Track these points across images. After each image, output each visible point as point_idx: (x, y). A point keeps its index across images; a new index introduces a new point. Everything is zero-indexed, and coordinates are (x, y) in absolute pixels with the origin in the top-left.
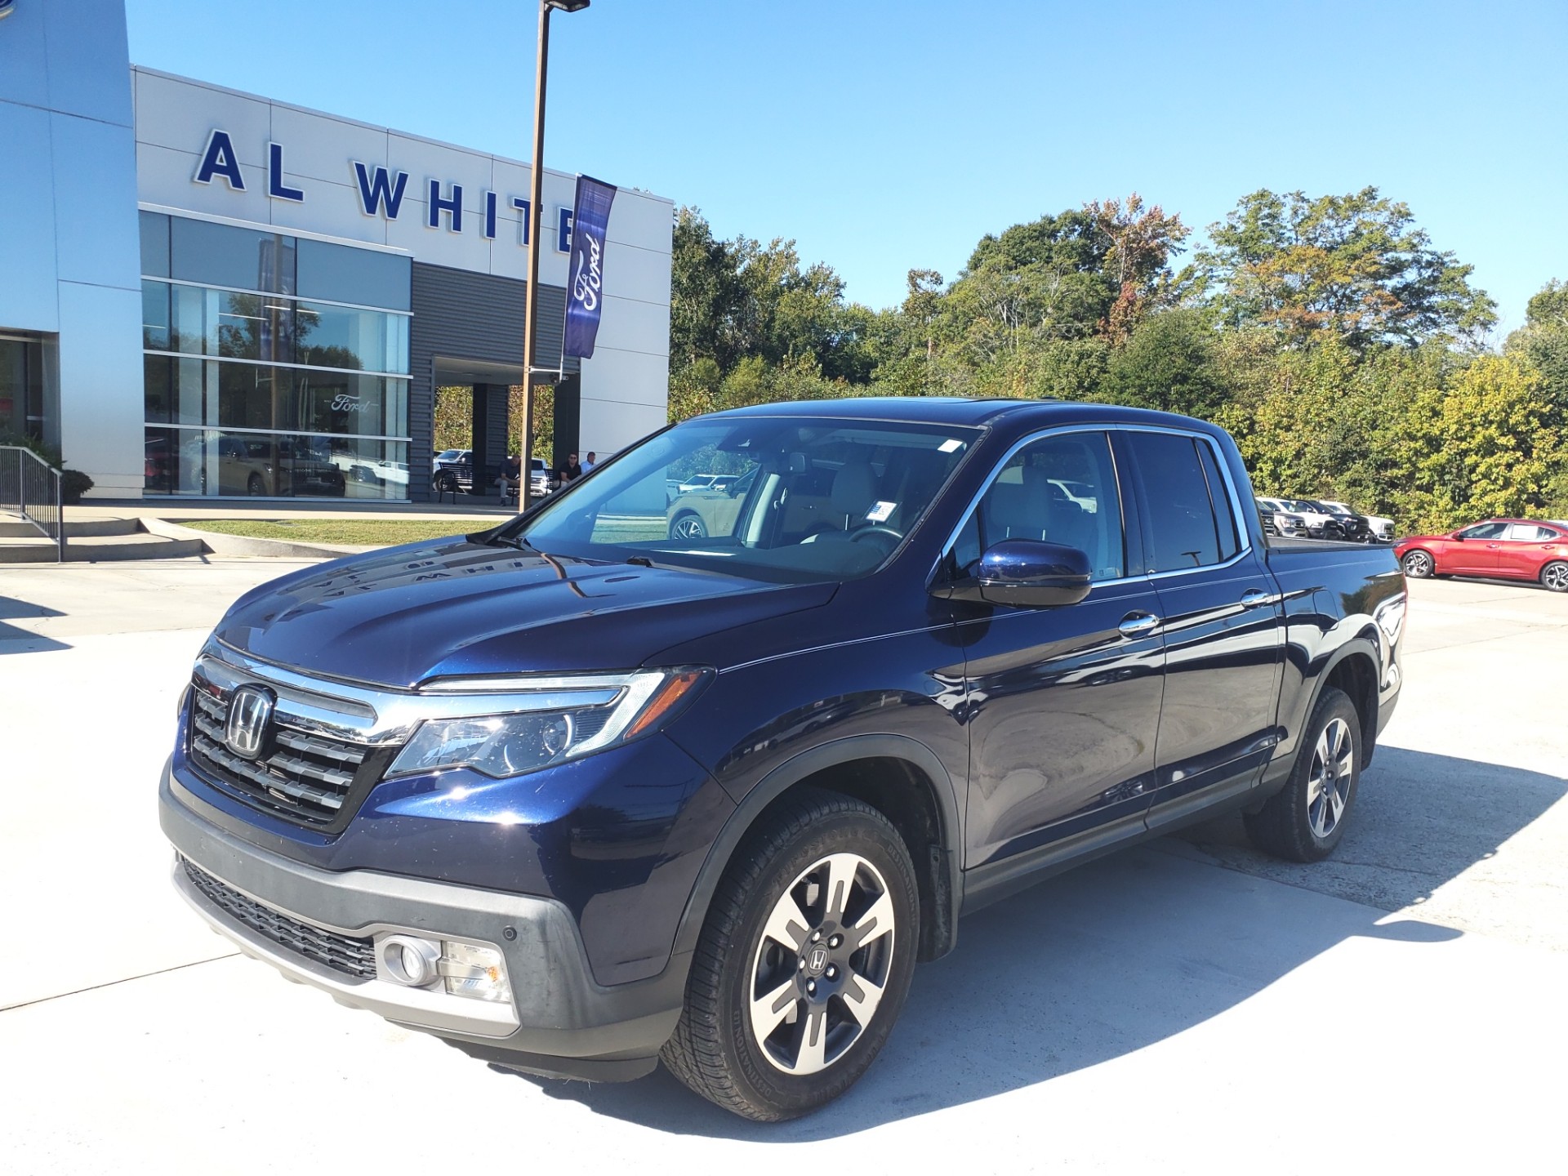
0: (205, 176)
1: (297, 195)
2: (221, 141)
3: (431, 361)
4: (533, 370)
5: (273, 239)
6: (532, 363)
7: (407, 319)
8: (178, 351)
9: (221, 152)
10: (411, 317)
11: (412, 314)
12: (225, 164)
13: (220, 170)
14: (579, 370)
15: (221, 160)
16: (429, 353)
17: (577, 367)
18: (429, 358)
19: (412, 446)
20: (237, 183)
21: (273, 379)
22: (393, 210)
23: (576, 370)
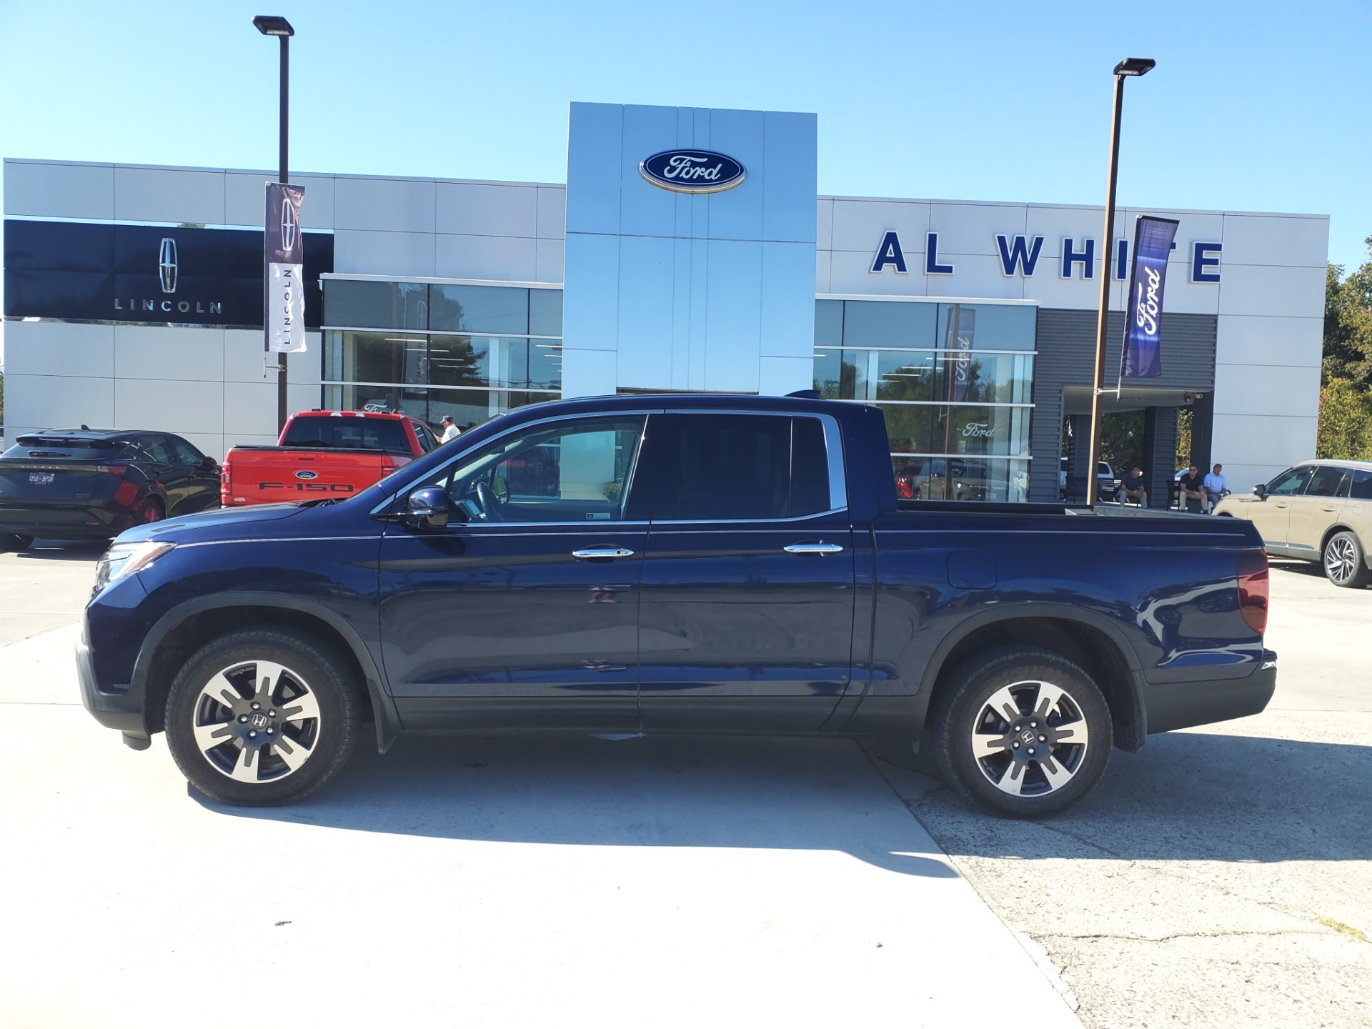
0: (878, 267)
1: (949, 269)
2: (891, 239)
3: (1061, 391)
4: (1100, 391)
5: (954, 306)
6: (1100, 386)
7: (1032, 357)
8: (853, 399)
9: (891, 247)
10: (1035, 355)
11: (1036, 353)
12: (893, 255)
13: (890, 260)
14: (1213, 388)
15: (890, 253)
16: (1061, 384)
17: (1211, 385)
18: (1060, 388)
19: (1032, 463)
20: (902, 267)
21: (948, 414)
22: (1029, 268)
23: (1209, 388)
